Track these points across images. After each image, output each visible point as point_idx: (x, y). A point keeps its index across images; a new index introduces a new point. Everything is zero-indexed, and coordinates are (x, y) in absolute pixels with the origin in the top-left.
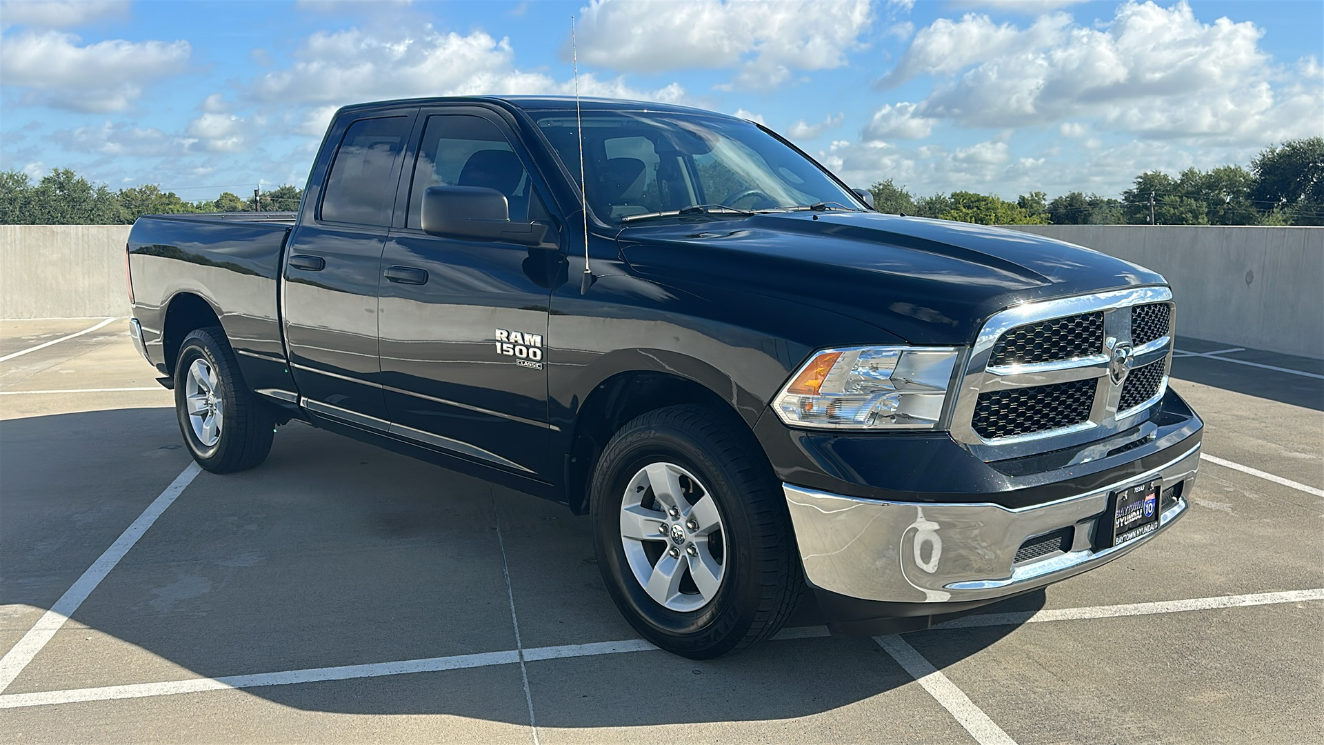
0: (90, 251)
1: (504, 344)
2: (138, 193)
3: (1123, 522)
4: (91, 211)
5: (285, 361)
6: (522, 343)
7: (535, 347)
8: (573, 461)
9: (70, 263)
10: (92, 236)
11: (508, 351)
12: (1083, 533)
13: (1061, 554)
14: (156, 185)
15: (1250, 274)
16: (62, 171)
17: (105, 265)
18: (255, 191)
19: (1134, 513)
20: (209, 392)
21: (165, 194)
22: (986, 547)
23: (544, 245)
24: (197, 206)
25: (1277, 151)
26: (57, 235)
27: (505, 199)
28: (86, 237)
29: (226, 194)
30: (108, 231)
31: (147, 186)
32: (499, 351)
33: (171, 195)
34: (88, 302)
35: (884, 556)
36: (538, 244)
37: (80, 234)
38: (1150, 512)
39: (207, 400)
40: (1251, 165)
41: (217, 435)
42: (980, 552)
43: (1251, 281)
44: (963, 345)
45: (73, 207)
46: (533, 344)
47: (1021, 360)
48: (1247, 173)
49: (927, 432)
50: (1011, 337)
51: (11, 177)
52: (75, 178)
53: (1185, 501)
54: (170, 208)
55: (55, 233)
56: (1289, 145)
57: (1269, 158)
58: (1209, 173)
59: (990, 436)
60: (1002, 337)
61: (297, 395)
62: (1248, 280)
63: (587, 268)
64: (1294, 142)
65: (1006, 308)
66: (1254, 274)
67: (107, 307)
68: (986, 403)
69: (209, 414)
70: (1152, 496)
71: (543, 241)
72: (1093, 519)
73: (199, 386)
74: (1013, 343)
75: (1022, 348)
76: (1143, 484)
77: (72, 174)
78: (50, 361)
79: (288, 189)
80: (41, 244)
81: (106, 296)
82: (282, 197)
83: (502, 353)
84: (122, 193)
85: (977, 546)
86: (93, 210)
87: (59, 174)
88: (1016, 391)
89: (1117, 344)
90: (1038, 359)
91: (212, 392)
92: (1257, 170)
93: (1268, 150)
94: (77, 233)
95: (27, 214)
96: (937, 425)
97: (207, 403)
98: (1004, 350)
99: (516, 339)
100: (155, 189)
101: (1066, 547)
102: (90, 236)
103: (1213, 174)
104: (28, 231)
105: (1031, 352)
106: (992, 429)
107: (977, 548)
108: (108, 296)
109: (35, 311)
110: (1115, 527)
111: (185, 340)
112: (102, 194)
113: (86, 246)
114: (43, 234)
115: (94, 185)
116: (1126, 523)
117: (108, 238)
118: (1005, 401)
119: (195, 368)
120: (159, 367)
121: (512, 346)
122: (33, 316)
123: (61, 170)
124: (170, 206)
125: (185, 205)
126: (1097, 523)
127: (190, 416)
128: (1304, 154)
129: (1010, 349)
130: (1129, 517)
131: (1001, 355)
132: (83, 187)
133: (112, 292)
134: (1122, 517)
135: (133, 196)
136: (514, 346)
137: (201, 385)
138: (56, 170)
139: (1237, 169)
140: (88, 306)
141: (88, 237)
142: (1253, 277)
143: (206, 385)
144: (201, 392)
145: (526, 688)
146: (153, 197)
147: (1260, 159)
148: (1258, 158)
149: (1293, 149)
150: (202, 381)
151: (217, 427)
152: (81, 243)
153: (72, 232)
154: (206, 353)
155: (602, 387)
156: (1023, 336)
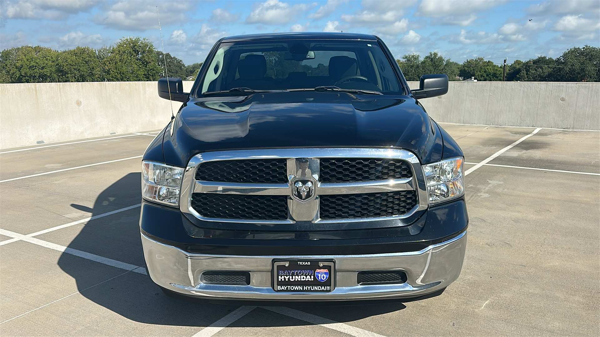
2: (474, 61)
4: (442, 70)
14: (483, 57)
16: (433, 53)
18: (505, 60)
21: (486, 61)
24: (500, 66)
29: (518, 61)
31: (479, 58)
33: (489, 62)
45: (435, 68)
51: (413, 56)
52: (438, 56)
54: (487, 68)
79: (543, 58)
82: (539, 62)
84: (468, 61)
86: (443, 69)
87: (432, 55)
95: (417, 72)
100: (482, 59)
112: (449, 64)
115: (445, 59)
124: (487, 67)
125: (495, 66)
132: (441, 59)
135: (472, 63)
138: (431, 53)
146: (481, 63)
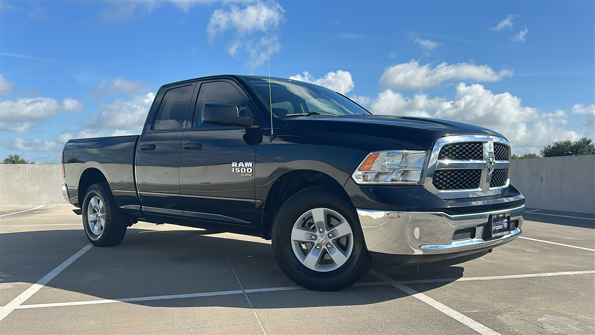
0: (35, 175)
1: (236, 168)
3: (495, 228)
5: (135, 192)
6: (244, 166)
7: (249, 167)
8: (266, 215)
9: (25, 181)
10: (36, 169)
11: (238, 171)
12: (479, 231)
13: (470, 239)
15: (542, 178)
17: (41, 182)
19: (499, 226)
20: (98, 211)
22: (440, 234)
23: (253, 127)
25: (551, 146)
26: (20, 168)
27: (237, 108)
28: (33, 169)
30: (43, 166)
32: (233, 171)
34: (32, 198)
35: (397, 242)
36: (250, 126)
37: (31, 168)
38: (506, 227)
39: (97, 215)
40: (540, 153)
41: (101, 230)
42: (437, 236)
43: (542, 181)
44: (428, 150)
46: (248, 166)
47: (451, 158)
48: (539, 156)
49: (414, 185)
50: (447, 148)
53: (520, 229)
55: (19, 168)
56: (556, 143)
57: (548, 150)
58: (522, 156)
59: (440, 189)
60: (443, 148)
61: (140, 206)
62: (541, 180)
63: (272, 132)
64: (558, 142)
65: (444, 136)
66: (543, 178)
67: (41, 200)
68: (438, 175)
69: (98, 221)
70: (506, 220)
71: (253, 125)
72: (483, 225)
73: (94, 209)
74: (447, 150)
75: (451, 153)
76: (503, 214)
77: (19, 157)
78: (16, 218)
80: (13, 172)
81: (41, 195)
83: (235, 172)
85: (436, 233)
87: (12, 157)
88: (449, 170)
89: (489, 156)
90: (457, 158)
91: (100, 211)
92: (543, 155)
93: (548, 146)
94: (29, 167)
96: (419, 182)
97: (97, 217)
98: (444, 153)
99: (241, 165)
101: (473, 236)
102: (35, 169)
103: (524, 157)
104: (7, 166)
105: (454, 155)
106: (441, 186)
107: (436, 234)
108: (42, 195)
109: (8, 202)
110: (492, 230)
111: (89, 189)
113: (33, 173)
114: (14, 168)
116: (496, 229)
117: (43, 170)
118: (445, 174)
119: (92, 201)
120: (75, 205)
121: (239, 169)
122: (7, 204)
123: (13, 156)
126: (485, 227)
127: (89, 223)
128: (563, 147)
129: (447, 153)
130: (498, 227)
131: (443, 155)
133: (44, 194)
134: (495, 226)
136: (240, 169)
137: (95, 209)
139: (534, 155)
140: (32, 200)
141: (34, 169)
142: (543, 179)
143: (97, 208)
144: (95, 212)
145: (248, 299)
147: (544, 150)
148: (543, 149)
149: (558, 146)
150: (95, 206)
151: (102, 226)
152: (31, 171)
153: (27, 167)
154: (99, 193)
155: (278, 180)
156: (451, 148)
